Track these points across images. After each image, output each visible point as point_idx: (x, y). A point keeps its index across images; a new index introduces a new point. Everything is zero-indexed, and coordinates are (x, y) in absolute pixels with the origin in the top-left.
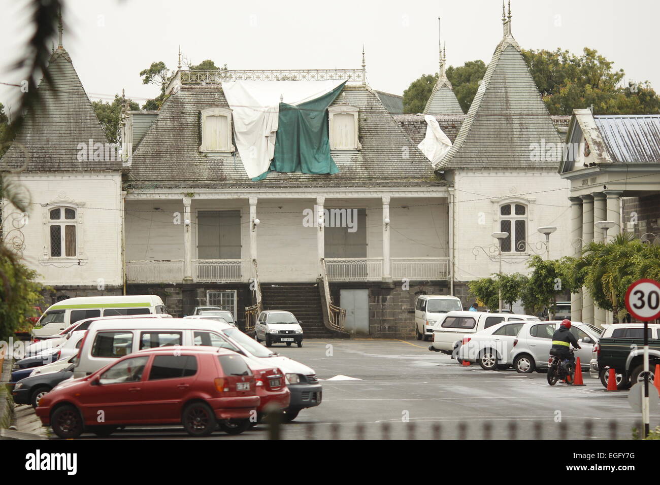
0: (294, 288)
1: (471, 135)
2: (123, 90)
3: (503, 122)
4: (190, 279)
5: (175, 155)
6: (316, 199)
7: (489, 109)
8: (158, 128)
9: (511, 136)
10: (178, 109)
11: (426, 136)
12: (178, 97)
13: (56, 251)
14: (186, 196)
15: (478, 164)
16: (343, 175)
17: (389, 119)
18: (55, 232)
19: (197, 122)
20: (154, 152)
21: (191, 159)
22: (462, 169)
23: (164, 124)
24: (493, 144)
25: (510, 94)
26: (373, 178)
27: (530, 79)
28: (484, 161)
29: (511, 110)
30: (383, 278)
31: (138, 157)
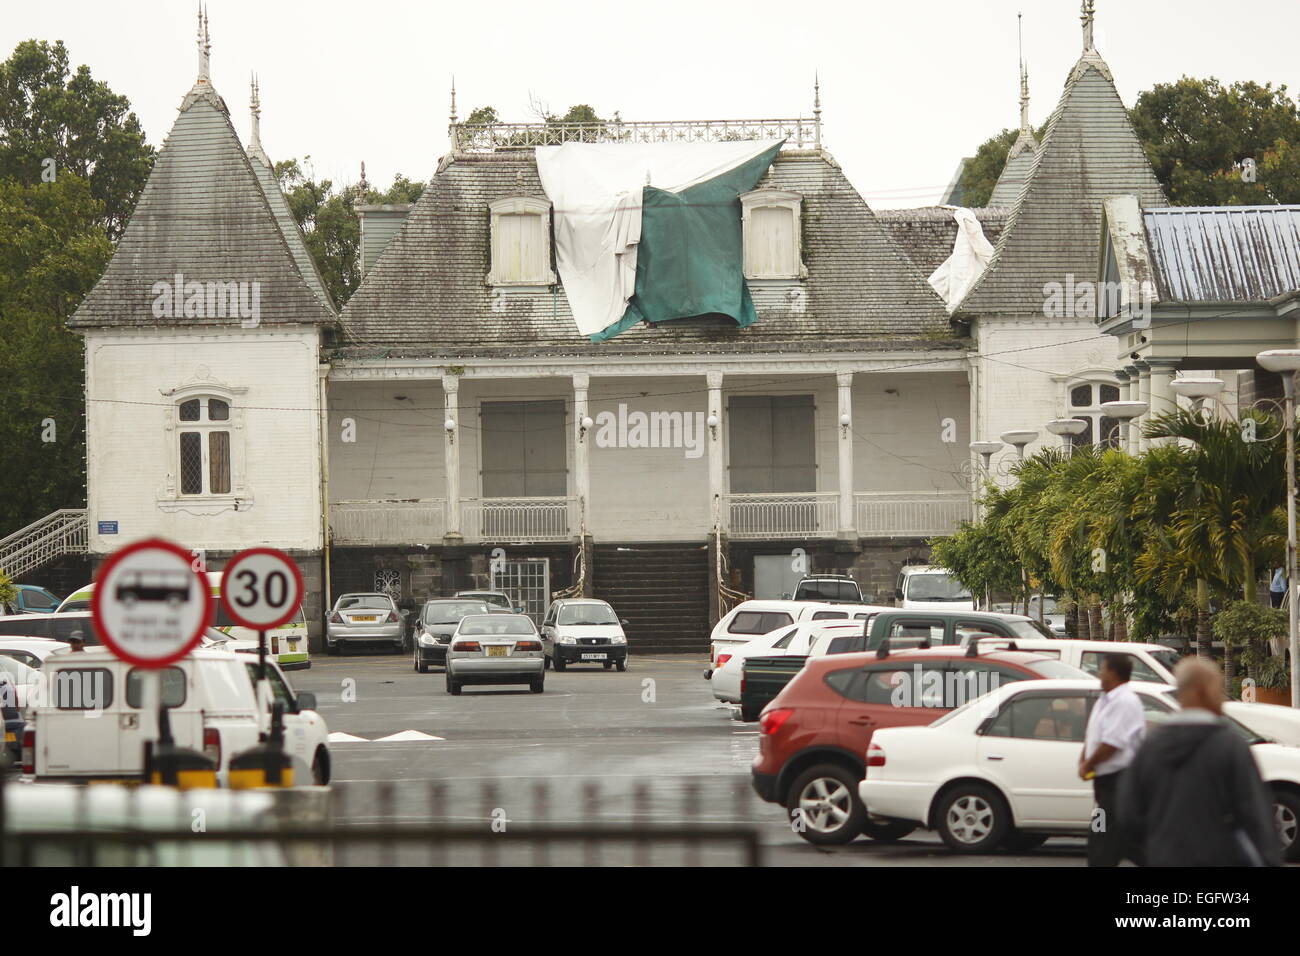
0: (658, 554)
1: (1011, 248)
2: (363, 163)
3: (1077, 221)
4: (458, 536)
5: (437, 291)
6: (705, 376)
7: (1048, 196)
8: (408, 240)
9: (1090, 249)
10: (449, 201)
11: (955, 250)
12: (449, 178)
13: (191, 484)
14: (447, 373)
15: (1024, 305)
16: (768, 328)
17: (865, 217)
18: (190, 445)
19: (485, 227)
20: (396, 287)
21: (469, 300)
22: (992, 315)
23: (419, 231)
24: (1055, 265)
25: (1091, 165)
26: (828, 334)
27: (1131, 135)
28: (1036, 300)
29: (1093, 196)
30: (839, 533)
31: (364, 295)
